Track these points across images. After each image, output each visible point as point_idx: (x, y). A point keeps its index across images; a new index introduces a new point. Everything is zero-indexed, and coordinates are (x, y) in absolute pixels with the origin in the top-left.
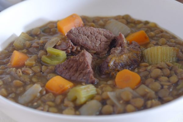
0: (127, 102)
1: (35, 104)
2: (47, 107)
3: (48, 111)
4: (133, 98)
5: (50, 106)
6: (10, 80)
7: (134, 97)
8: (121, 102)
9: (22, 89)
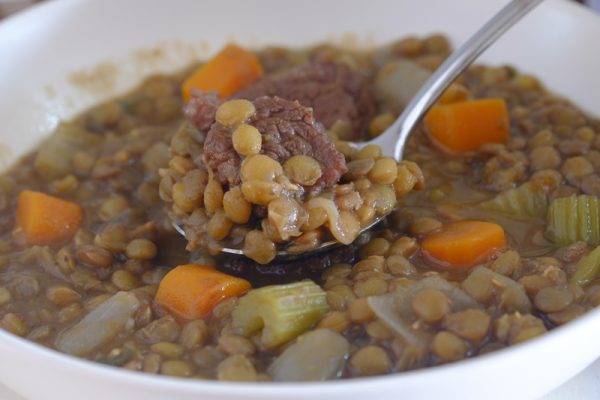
0: (436, 326)
1: (116, 352)
2: (154, 359)
3: (160, 372)
4: (454, 310)
5: (165, 358)
6: (36, 286)
7: (458, 308)
8: (416, 326)
9: (72, 309)
